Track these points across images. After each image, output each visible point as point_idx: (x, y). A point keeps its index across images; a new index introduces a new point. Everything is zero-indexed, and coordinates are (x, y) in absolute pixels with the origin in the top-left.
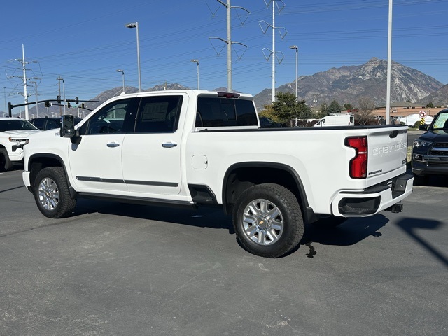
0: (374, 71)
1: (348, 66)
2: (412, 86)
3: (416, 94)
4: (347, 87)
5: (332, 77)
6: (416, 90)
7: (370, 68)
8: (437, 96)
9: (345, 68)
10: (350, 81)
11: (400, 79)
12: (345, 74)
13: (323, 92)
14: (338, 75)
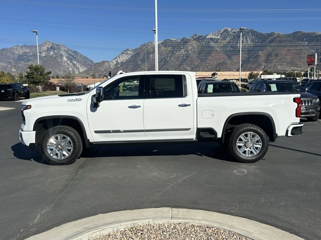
0: (48, 50)
1: (28, 45)
2: (75, 62)
3: (78, 68)
4: (29, 60)
5: (17, 52)
6: (78, 65)
7: (45, 48)
8: (91, 70)
9: (26, 46)
10: (31, 56)
11: (67, 57)
12: (26, 51)
13: (10, 63)
14: (21, 52)
